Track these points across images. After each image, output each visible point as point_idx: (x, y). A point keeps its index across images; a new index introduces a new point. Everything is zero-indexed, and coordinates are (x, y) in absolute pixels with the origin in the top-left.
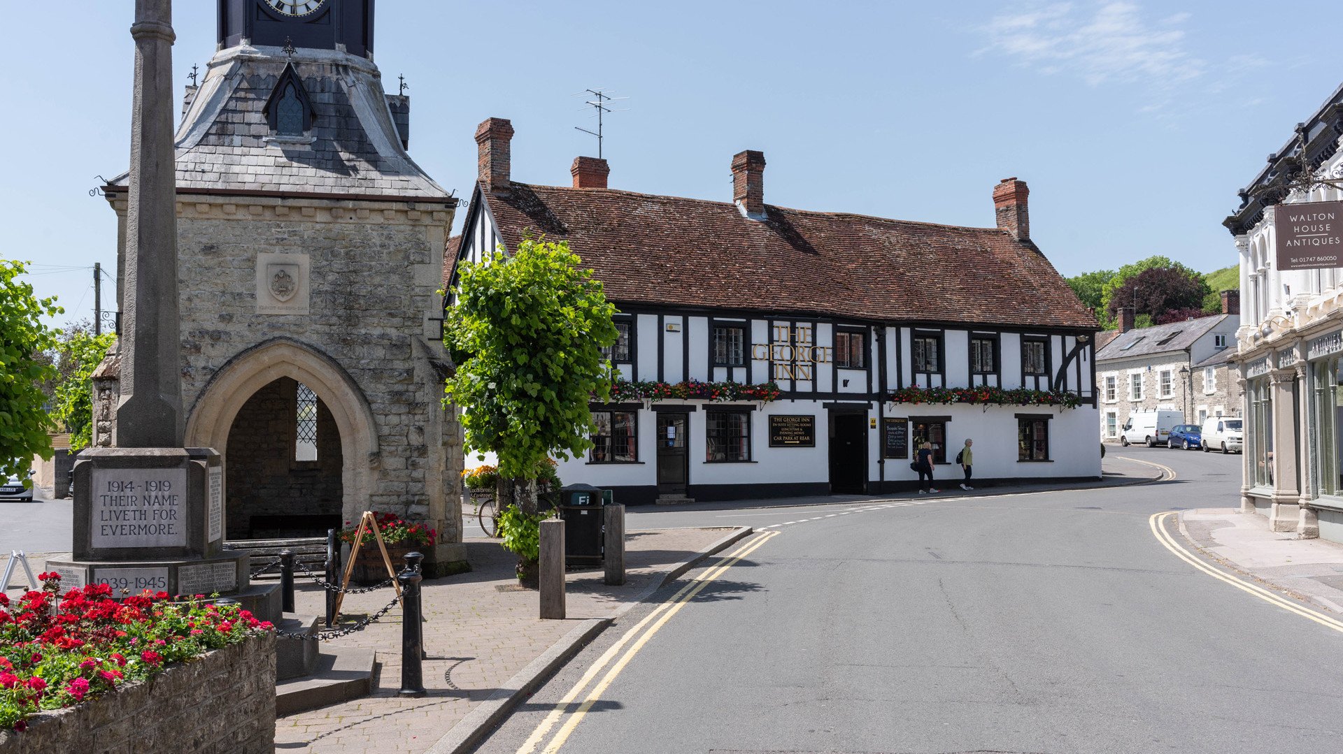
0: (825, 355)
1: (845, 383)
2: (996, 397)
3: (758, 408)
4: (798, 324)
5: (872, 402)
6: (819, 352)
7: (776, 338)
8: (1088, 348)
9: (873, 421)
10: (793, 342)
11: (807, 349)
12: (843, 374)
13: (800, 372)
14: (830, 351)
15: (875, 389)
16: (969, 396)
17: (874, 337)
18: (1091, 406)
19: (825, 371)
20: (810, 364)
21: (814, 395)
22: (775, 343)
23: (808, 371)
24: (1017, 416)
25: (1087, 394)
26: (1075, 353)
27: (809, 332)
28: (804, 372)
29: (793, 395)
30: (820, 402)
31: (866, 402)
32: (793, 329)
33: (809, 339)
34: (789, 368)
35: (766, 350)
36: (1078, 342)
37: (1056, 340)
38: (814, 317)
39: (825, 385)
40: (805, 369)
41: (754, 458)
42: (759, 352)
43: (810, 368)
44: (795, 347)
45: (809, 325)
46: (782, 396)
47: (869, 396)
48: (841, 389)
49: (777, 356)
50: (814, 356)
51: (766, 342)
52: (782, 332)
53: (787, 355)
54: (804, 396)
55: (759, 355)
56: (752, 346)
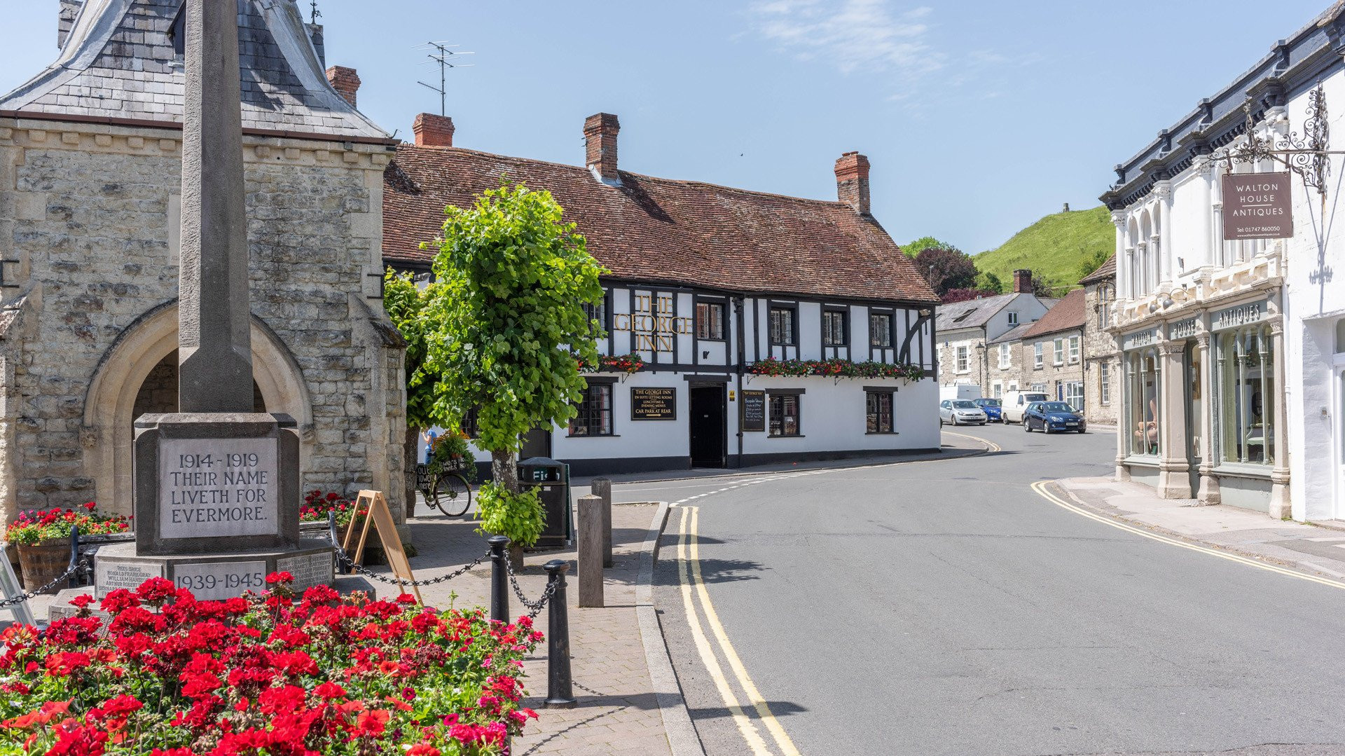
0: (686, 326)
1: (705, 355)
2: (846, 370)
3: (620, 380)
4: (660, 294)
5: (731, 374)
6: (680, 323)
7: (637, 308)
8: (929, 322)
9: (732, 394)
10: (654, 312)
11: (668, 320)
12: (703, 346)
13: (662, 343)
14: (690, 322)
15: (734, 362)
16: (823, 369)
17: (733, 308)
18: (931, 379)
19: (685, 342)
20: (671, 334)
21: (675, 367)
22: (637, 313)
23: (669, 342)
24: (865, 388)
25: (928, 368)
26: (918, 326)
27: (670, 302)
28: (665, 343)
29: (655, 367)
30: (681, 374)
31: (725, 374)
32: (654, 299)
33: (670, 309)
34: (650, 338)
35: (628, 320)
36: (920, 316)
37: (900, 313)
38: (675, 287)
39: (685, 357)
40: (666, 340)
41: (616, 432)
42: (621, 322)
43: (671, 339)
44: (656, 317)
45: (670, 295)
46: (644, 367)
47: (728, 368)
48: (701, 361)
49: (639, 327)
50: (675, 327)
51: (628, 312)
52: (644, 302)
53: (648, 326)
54: (665, 367)
55: (621, 325)
56: (615, 316)
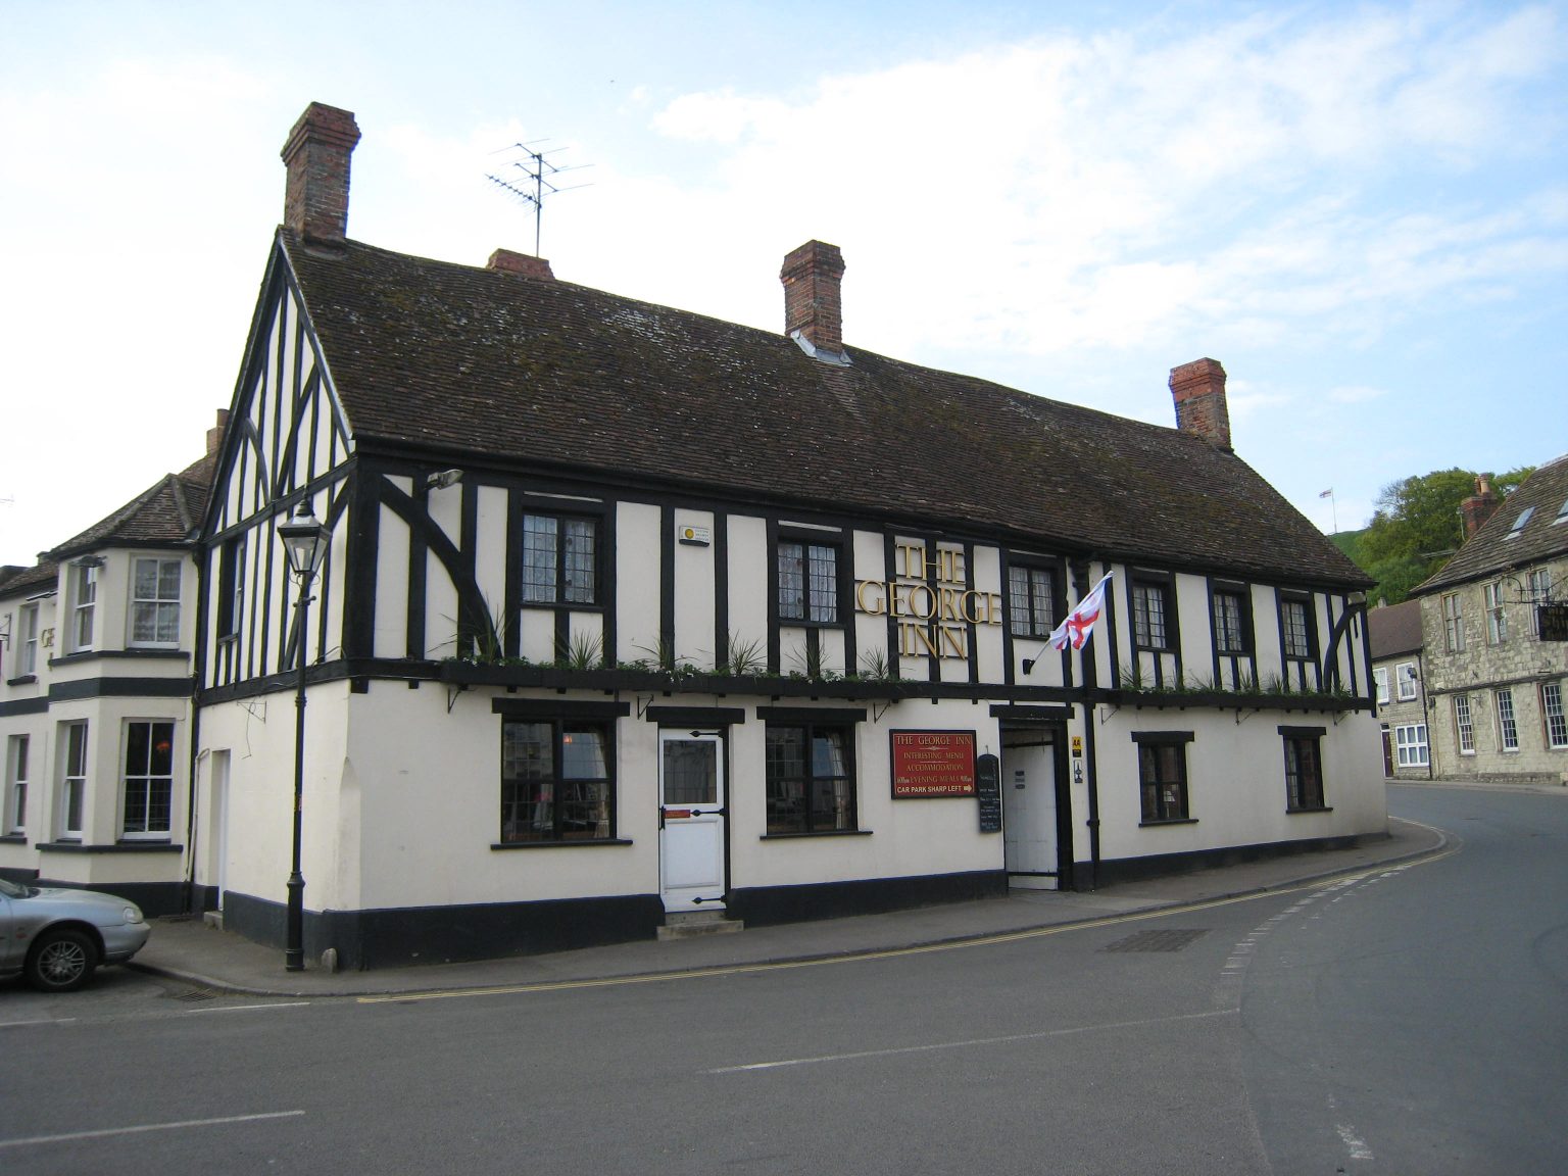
0: (989, 609)
1: (1028, 666)
2: (1244, 702)
3: (870, 716)
4: (941, 545)
5: (1073, 705)
6: (979, 603)
7: (900, 570)
8: (1358, 616)
9: (1077, 743)
10: (932, 582)
11: (957, 597)
12: (1023, 650)
13: (947, 642)
14: (997, 603)
15: (1077, 682)
16: (1211, 700)
17: (1070, 579)
18: (1369, 713)
19: (990, 642)
20: (964, 626)
21: (973, 690)
22: (900, 581)
23: (961, 639)
25: (1363, 692)
26: (1344, 623)
27: (961, 562)
28: (953, 642)
29: (936, 689)
30: (984, 706)
31: (1063, 705)
32: (932, 555)
33: (961, 576)
34: (925, 633)
35: (883, 594)
36: (1346, 606)
37: (1320, 600)
38: (971, 534)
39: (991, 672)
40: (955, 636)
42: (869, 597)
43: (965, 636)
44: (937, 590)
45: (959, 547)
46: (915, 690)
47: (1066, 692)
48: (1020, 679)
49: (903, 609)
50: (971, 608)
51: (881, 578)
52: (911, 563)
53: (922, 609)
54: (954, 691)
55: (870, 606)
56: (856, 586)
